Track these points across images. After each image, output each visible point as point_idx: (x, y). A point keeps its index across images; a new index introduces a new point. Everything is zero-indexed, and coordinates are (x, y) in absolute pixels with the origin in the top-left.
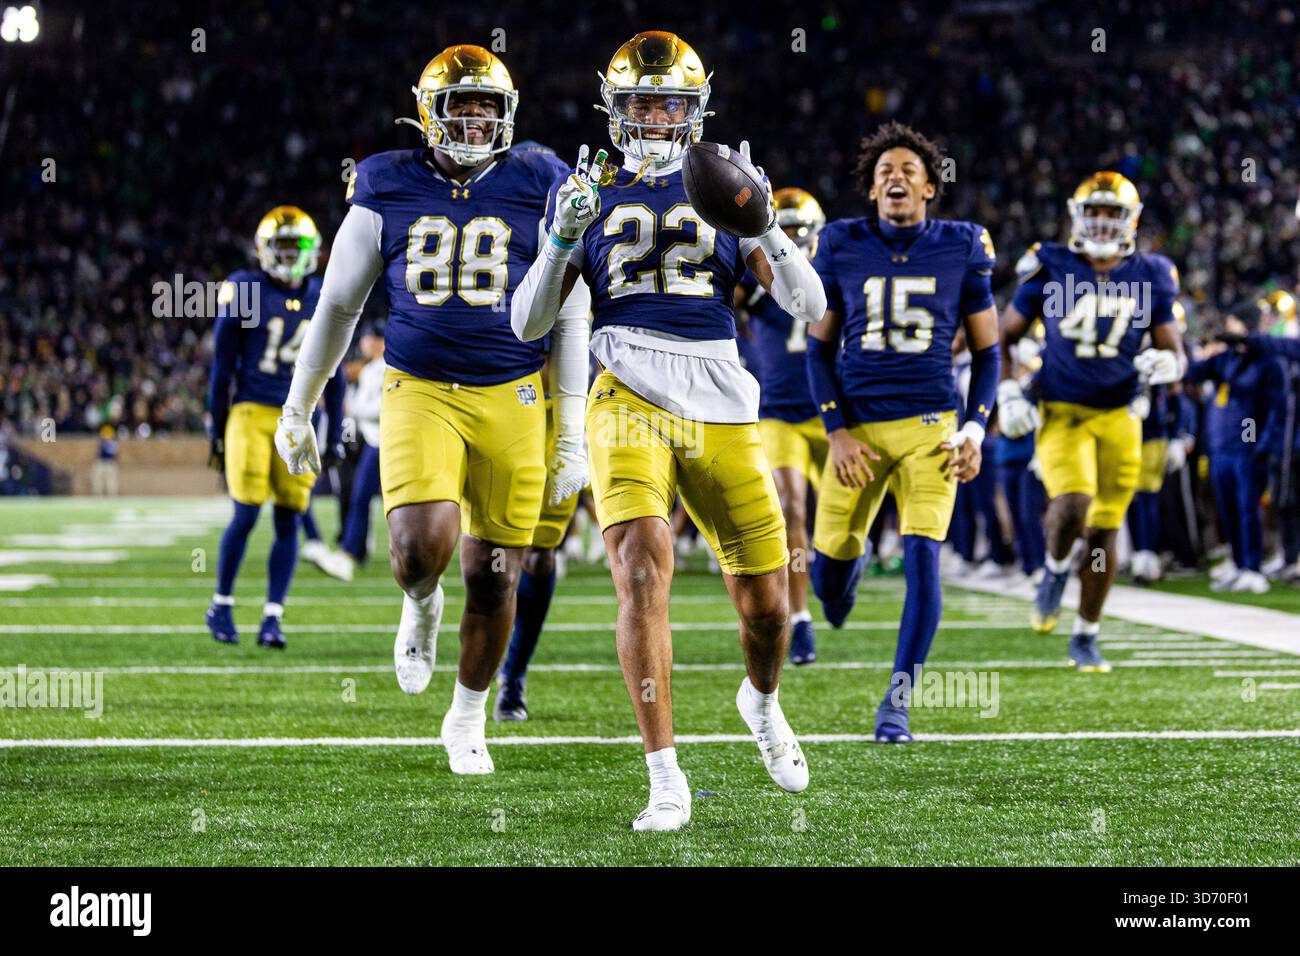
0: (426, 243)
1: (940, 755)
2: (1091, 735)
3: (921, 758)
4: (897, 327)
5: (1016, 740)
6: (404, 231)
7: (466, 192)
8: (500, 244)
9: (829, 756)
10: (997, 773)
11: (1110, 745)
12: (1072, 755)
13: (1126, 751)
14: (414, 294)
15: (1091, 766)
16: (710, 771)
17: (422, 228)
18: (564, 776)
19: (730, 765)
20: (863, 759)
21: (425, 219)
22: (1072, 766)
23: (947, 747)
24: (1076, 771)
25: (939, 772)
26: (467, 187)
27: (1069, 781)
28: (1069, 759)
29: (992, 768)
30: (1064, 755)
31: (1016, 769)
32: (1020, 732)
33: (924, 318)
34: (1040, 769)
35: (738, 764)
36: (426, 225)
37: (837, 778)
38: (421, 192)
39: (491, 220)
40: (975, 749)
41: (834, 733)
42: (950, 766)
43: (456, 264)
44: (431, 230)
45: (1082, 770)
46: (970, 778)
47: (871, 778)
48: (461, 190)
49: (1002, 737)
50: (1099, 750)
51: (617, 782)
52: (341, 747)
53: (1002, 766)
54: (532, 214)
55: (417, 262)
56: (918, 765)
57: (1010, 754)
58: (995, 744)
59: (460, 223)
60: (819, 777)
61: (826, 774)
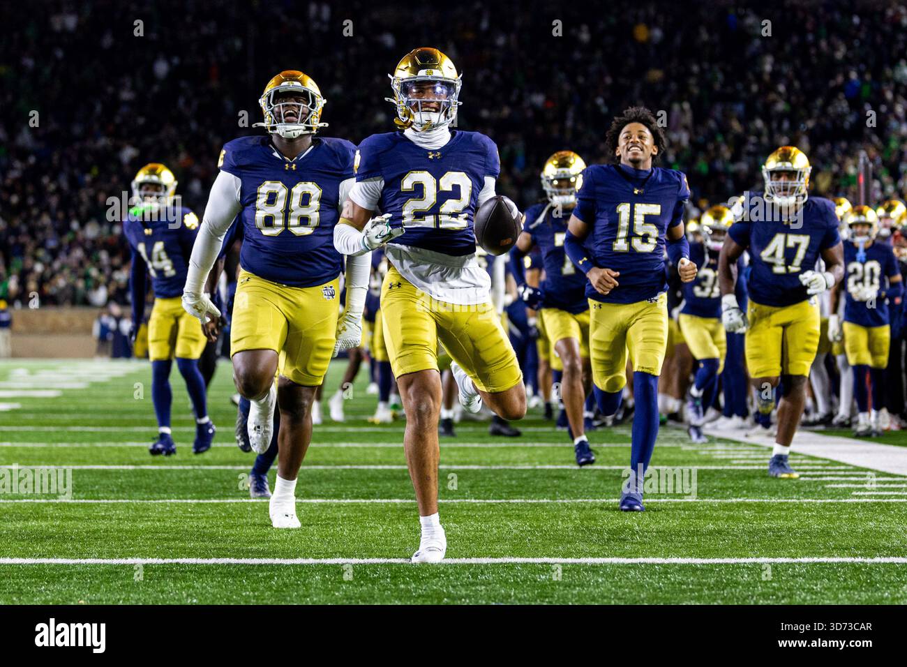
0: (269, 198)
1: (691, 575)
2: (816, 559)
3: (675, 578)
4: (637, 236)
5: (755, 563)
6: (254, 190)
7: (294, 165)
8: (315, 199)
9: (599, 575)
10: (738, 590)
11: (832, 568)
12: (800, 576)
13: (844, 573)
14: (260, 229)
15: (816, 585)
16: (501, 587)
17: (266, 188)
18: (380, 590)
19: (517, 583)
20: (627, 578)
21: (268, 183)
22: (801, 585)
23: (697, 569)
24: (804, 589)
25: (690, 589)
26: (294, 162)
27: (797, 597)
28: (798, 579)
29: (734, 587)
30: (793, 576)
31: (754, 587)
32: (757, 557)
33: (653, 230)
34: (774, 588)
35: (524, 581)
36: (268, 186)
37: (606, 594)
38: (265, 165)
39: (310, 184)
40: (720, 571)
41: (604, 556)
42: (699, 584)
43: (287, 212)
44: (272, 190)
45: (808, 589)
46: (715, 595)
47: (634, 594)
48: (291, 164)
49: (743, 560)
50: (823, 572)
51: (423, 596)
52: (196, 565)
53: (743, 585)
54: (335, 179)
55: (262, 210)
56: (673, 584)
57: (749, 575)
58: (737, 566)
59: (289, 185)
60: (591, 592)
61: (597, 591)
